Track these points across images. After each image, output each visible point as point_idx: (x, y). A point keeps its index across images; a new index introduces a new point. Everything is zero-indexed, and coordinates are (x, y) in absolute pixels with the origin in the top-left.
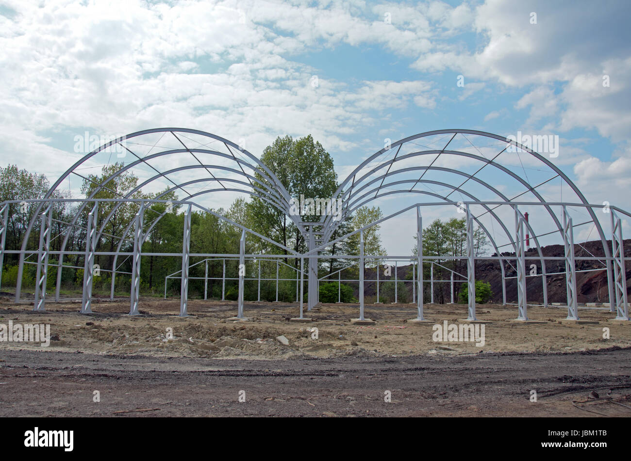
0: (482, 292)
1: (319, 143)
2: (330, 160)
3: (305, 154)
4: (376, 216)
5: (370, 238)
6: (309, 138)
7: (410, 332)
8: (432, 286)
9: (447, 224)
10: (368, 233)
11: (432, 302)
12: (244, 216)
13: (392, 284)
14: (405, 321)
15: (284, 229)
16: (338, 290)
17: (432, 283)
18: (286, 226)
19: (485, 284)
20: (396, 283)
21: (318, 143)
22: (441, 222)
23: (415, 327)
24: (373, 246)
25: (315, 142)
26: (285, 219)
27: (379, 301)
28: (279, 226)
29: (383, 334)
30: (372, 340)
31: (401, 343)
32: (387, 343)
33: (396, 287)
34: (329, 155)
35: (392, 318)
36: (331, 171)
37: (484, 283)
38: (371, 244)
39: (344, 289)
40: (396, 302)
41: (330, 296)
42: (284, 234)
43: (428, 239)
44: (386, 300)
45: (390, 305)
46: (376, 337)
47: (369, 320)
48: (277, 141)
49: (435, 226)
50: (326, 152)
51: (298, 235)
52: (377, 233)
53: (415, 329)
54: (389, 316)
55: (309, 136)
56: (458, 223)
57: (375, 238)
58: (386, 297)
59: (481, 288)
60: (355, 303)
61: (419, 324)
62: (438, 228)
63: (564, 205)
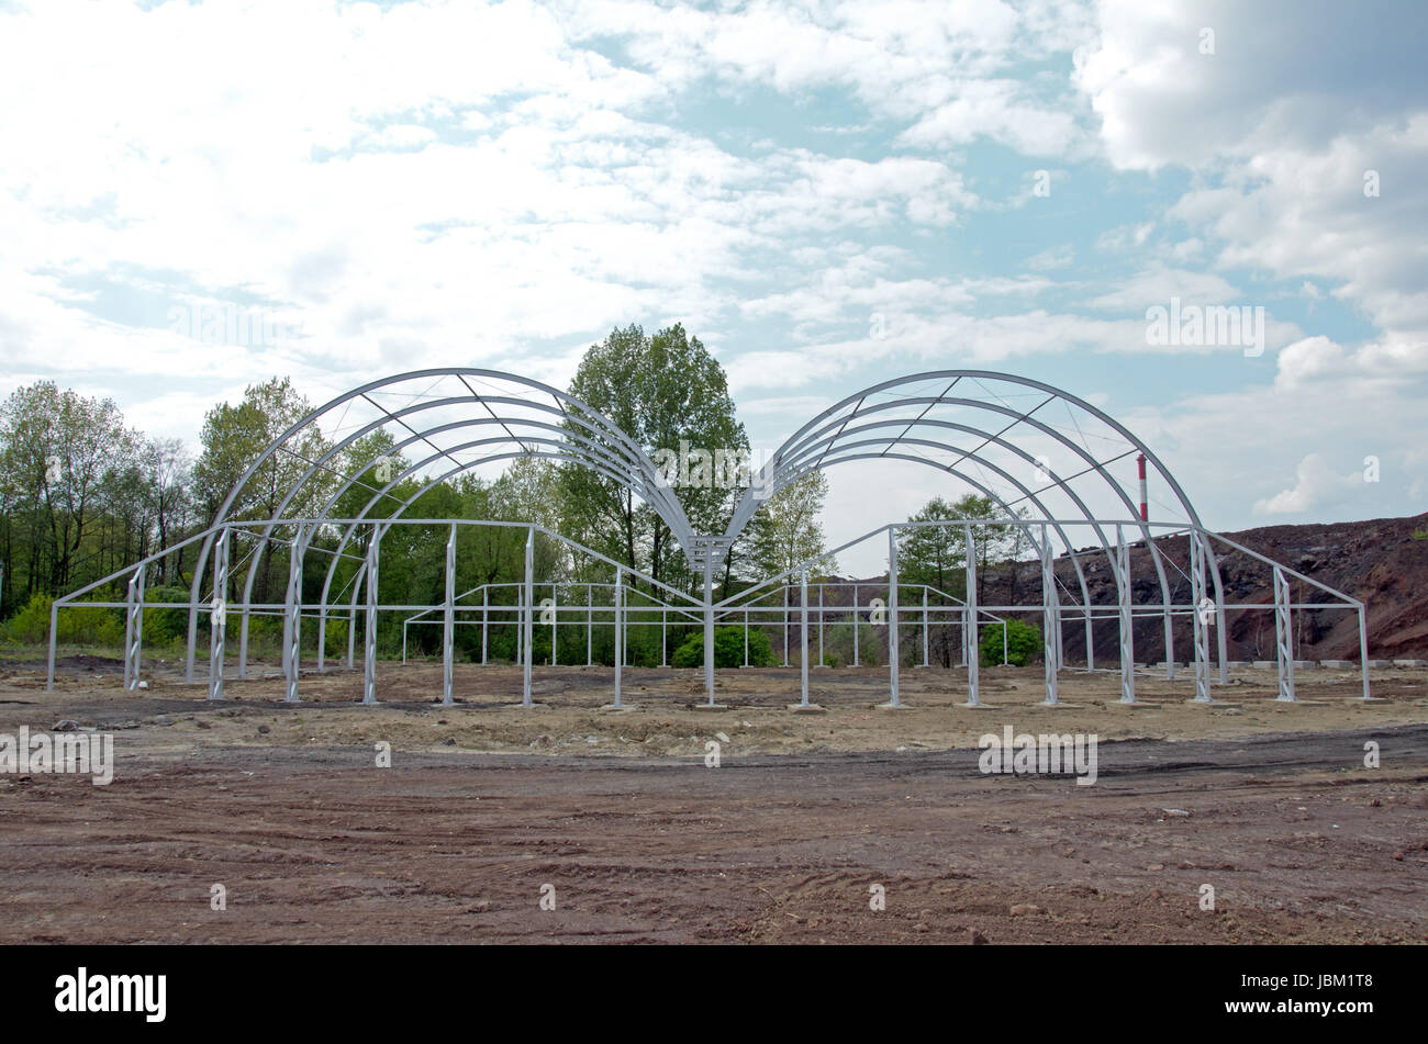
0: (1023, 643)
1: (698, 339)
2: (720, 375)
3: (670, 365)
4: (813, 484)
5: (802, 529)
6: (678, 331)
7: (876, 725)
8: (926, 633)
9: (957, 507)
10: (798, 518)
11: (926, 664)
12: (539, 484)
13: (848, 629)
14: (871, 707)
15: (628, 518)
16: (744, 640)
17: (926, 628)
18: (633, 510)
19: (1029, 627)
20: (856, 627)
21: (694, 340)
22: (944, 502)
23: (886, 717)
24: (809, 546)
25: (689, 339)
26: (630, 496)
27: (824, 664)
28: (618, 509)
29: (841, 727)
30: (826, 737)
31: (865, 740)
32: (847, 739)
33: (856, 634)
34: (717, 363)
35: (850, 701)
36: (723, 396)
37: (1027, 625)
38: (803, 542)
39: (754, 639)
40: (856, 664)
41: (726, 654)
42: (630, 526)
43: (919, 537)
44: (836, 661)
45: (844, 672)
46: (832, 732)
47: (816, 707)
48: (612, 336)
49: (932, 512)
50: (711, 358)
51: (657, 528)
52: (815, 519)
53: (885, 720)
54: (846, 696)
55: (677, 327)
56: (979, 505)
57: (812, 530)
58: (837, 655)
59: (1022, 635)
60: (777, 667)
61: (891, 713)
62: (938, 516)
63: (1119, 524)
